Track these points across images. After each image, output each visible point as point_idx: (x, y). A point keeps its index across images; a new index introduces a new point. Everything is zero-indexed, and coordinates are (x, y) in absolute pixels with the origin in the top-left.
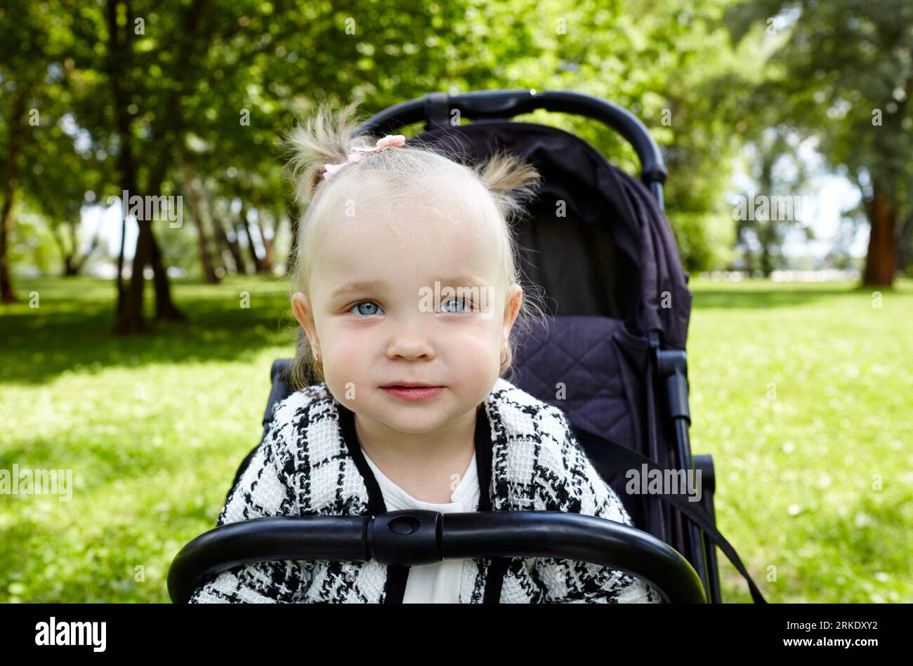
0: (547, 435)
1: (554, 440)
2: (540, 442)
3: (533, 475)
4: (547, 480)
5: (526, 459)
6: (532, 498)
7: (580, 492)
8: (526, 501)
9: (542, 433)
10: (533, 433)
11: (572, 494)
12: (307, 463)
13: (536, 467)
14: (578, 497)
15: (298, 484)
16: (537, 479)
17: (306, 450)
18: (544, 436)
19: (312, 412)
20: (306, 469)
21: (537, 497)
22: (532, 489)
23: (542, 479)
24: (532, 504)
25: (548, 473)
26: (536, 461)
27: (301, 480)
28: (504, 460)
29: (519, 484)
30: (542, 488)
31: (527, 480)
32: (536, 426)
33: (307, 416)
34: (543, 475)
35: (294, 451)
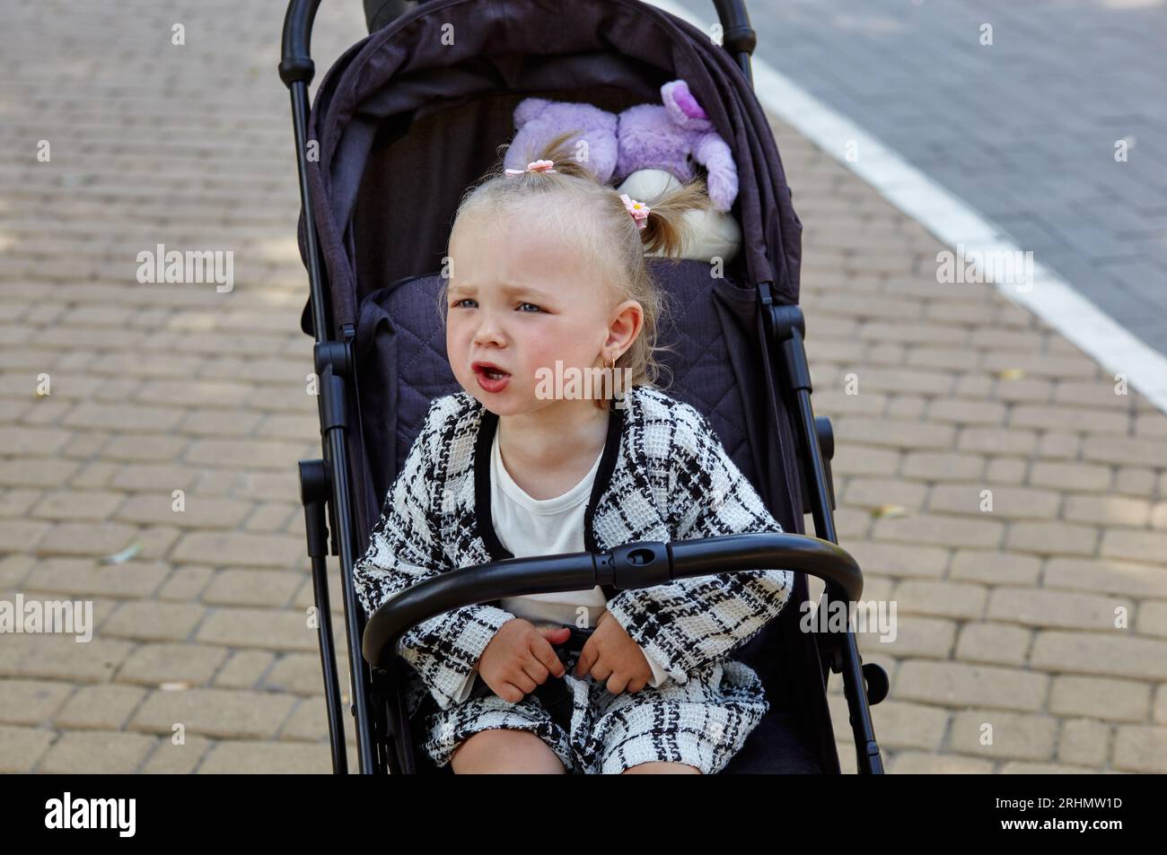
0: (682, 421)
1: (688, 425)
2: (675, 426)
3: (670, 453)
4: (681, 456)
5: (664, 438)
6: (668, 470)
7: (712, 468)
8: (663, 472)
9: (678, 419)
10: (669, 418)
11: (704, 468)
12: (445, 473)
13: (672, 446)
14: (709, 471)
15: (434, 489)
16: (673, 455)
17: (446, 462)
18: (679, 421)
19: (459, 425)
20: (442, 478)
21: (672, 470)
22: (668, 464)
23: (677, 456)
24: (668, 475)
25: (682, 451)
26: (672, 441)
27: (437, 487)
28: (641, 438)
29: (656, 458)
30: (677, 463)
31: (664, 454)
32: (672, 415)
33: (454, 428)
34: (678, 453)
35: (437, 460)
